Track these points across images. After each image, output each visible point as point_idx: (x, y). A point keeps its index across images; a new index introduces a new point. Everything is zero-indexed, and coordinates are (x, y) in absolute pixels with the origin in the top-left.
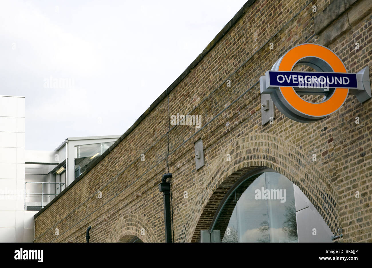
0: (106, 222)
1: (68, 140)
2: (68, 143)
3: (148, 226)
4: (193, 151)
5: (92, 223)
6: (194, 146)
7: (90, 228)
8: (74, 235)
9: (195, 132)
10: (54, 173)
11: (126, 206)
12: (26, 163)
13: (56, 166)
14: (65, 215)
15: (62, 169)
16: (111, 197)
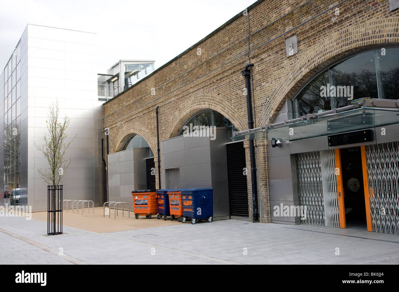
0: (175, 102)
1: (121, 61)
2: (120, 63)
3: (222, 101)
4: (284, 45)
5: (160, 104)
6: (285, 41)
7: (158, 107)
8: (142, 112)
9: (286, 32)
10: (109, 81)
11: (197, 90)
12: (98, 74)
13: (111, 77)
14: (132, 101)
15: (116, 78)
16: (180, 86)
